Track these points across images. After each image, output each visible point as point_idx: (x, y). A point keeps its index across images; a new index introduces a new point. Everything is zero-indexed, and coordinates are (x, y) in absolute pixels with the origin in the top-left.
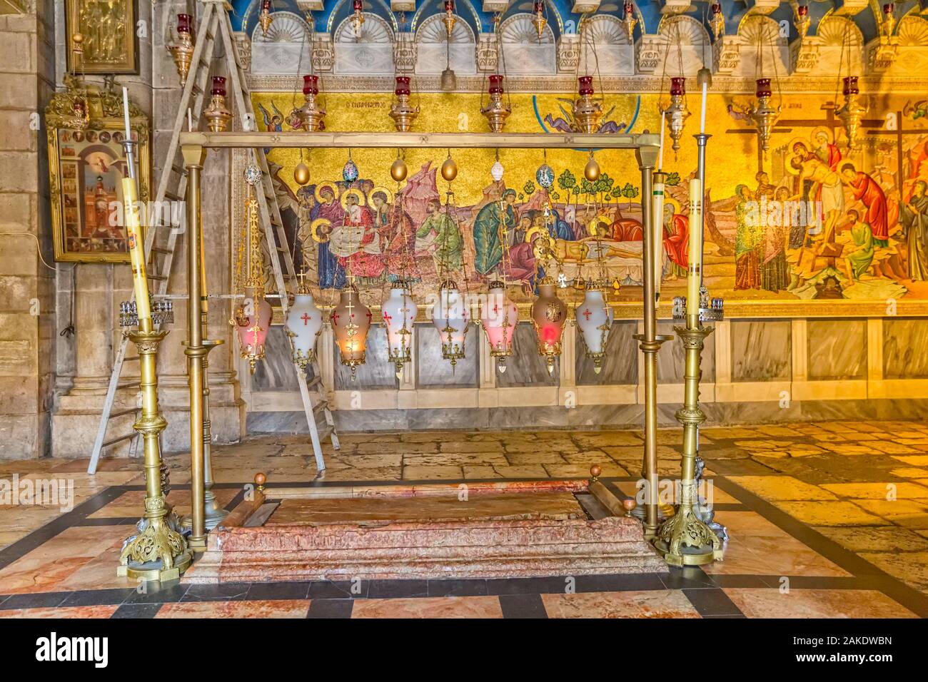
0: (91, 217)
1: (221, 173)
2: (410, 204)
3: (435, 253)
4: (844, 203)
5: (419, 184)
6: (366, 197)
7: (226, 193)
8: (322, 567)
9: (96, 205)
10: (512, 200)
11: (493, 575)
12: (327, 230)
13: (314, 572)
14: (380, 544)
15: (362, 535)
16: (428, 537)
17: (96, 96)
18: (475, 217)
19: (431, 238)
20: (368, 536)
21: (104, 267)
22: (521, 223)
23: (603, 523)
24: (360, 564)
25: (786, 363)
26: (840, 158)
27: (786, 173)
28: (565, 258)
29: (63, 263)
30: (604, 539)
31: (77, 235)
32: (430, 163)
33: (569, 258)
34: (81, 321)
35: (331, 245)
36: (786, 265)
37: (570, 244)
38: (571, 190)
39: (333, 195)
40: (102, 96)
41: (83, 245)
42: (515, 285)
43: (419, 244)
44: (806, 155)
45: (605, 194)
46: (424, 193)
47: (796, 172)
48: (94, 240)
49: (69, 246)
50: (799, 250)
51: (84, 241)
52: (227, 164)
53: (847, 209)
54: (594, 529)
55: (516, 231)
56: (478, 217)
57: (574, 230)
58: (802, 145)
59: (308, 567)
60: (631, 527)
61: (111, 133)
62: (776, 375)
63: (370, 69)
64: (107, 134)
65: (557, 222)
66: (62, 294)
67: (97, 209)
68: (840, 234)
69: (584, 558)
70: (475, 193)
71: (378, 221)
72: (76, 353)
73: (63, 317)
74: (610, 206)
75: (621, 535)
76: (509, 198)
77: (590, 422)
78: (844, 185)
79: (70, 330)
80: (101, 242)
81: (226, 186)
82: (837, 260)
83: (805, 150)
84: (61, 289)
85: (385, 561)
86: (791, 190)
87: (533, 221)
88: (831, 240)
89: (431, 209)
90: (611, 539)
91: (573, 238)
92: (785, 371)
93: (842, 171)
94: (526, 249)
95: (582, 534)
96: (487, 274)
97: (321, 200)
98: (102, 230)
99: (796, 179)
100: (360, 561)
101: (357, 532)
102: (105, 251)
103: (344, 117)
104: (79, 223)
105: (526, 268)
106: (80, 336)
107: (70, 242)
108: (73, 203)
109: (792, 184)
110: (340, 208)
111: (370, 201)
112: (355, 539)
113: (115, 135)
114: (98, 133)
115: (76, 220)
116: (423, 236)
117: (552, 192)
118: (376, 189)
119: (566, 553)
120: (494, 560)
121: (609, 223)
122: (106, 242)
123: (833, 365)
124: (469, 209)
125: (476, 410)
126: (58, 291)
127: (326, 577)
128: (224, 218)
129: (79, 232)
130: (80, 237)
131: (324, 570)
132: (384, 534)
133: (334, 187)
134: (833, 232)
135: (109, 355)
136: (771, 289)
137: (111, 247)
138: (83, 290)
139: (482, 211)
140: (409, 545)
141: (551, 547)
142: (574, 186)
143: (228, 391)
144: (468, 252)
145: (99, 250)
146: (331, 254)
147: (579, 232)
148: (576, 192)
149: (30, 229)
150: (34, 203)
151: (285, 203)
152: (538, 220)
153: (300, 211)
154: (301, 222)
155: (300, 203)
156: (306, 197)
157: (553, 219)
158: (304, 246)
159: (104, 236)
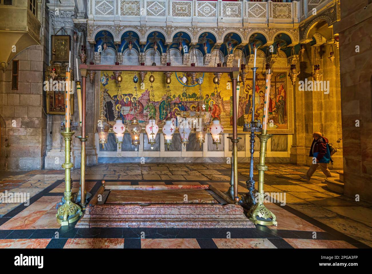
0: (57, 102)
1: (92, 91)
2: (142, 100)
3: (149, 114)
4: (260, 102)
5: (145, 95)
6: (131, 98)
7: (94, 96)
8: (127, 222)
9: (58, 98)
11: (190, 227)
12: (120, 107)
13: (124, 224)
14: (148, 213)
15: (141, 209)
16: (165, 210)
17: (59, 67)
19: (148, 110)
20: (143, 209)
21: (60, 116)
22: (172, 106)
23: (228, 207)
24: (141, 221)
25: (244, 146)
26: (259, 89)
27: (244, 93)
28: (184, 116)
29: (50, 115)
30: (229, 213)
31: (53, 107)
32: (148, 89)
34: (54, 131)
35: (121, 111)
36: (244, 119)
37: (185, 112)
38: (185, 97)
39: (122, 98)
40: (60, 67)
41: (55, 110)
44: (250, 88)
45: (194, 98)
46: (146, 97)
47: (247, 93)
48: (58, 108)
49: (51, 110)
50: (248, 115)
51: (55, 108)
52: (94, 89)
53: (261, 103)
54: (225, 209)
55: (170, 108)
56: (160, 104)
58: (248, 85)
59: (122, 222)
60: (239, 209)
61: (63, 78)
62: (241, 150)
63: (132, 63)
64: (62, 78)
66: (49, 123)
67: (59, 99)
68: (259, 110)
69: (223, 221)
70: (160, 98)
71: (134, 105)
72: (52, 140)
73: (49, 130)
74: (195, 102)
75: (235, 212)
76: (169, 99)
77: (190, 162)
78: (260, 96)
79: (51, 133)
80: (60, 109)
81: (94, 95)
82: (258, 118)
83: (249, 87)
84: (49, 122)
85: (150, 220)
86: (245, 98)
87: (175, 106)
88: (257, 112)
89: (148, 102)
90: (231, 213)
92: (243, 149)
93: (260, 92)
94: (173, 113)
95: (221, 211)
96: (162, 120)
97: (118, 99)
98: (60, 105)
99: (247, 95)
100: (141, 220)
101: (139, 208)
102: (61, 111)
103: (125, 76)
104: (54, 103)
106: (53, 135)
107: (51, 109)
108: (52, 98)
109: (246, 96)
110: (124, 101)
111: (132, 100)
112: (139, 211)
113: (64, 79)
114: (59, 78)
115: (53, 103)
116: (146, 109)
117: (180, 98)
118: (134, 96)
119: (216, 218)
120: (190, 221)
121: (195, 106)
122: (61, 109)
123: (257, 147)
124: (158, 102)
125: (159, 158)
126: (48, 123)
127: (128, 226)
128: (93, 103)
129: (54, 106)
130: (54, 107)
131: (128, 223)
132: (149, 209)
133: (122, 96)
134: (257, 110)
135: (61, 140)
136: (240, 126)
137: (62, 110)
138: (55, 122)
139: (161, 103)
140: (158, 213)
141: (210, 216)
143: (93, 151)
145: (59, 111)
146: (121, 114)
148: (187, 98)
149: (40, 105)
150: (42, 97)
151: (109, 100)
152: (176, 106)
153: (113, 102)
154: (113, 105)
155: (113, 100)
156: (115, 98)
157: (180, 105)
158: (114, 111)
159: (60, 107)
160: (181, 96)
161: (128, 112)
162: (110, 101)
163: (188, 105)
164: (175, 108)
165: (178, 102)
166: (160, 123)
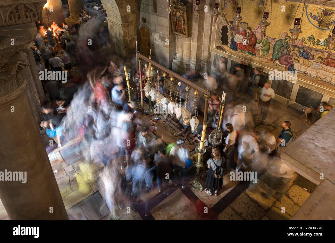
2: (257, 33)
3: (261, 49)
6: (245, 28)
7: (210, 20)
10: (289, 40)
12: (234, 34)
18: (275, 42)
19: (261, 44)
22: (290, 48)
28: (303, 64)
33: (304, 64)
35: (235, 38)
37: (306, 60)
38: (312, 42)
42: (283, 66)
43: (257, 45)
45: (325, 47)
51: (177, 30)
55: (288, 50)
56: (276, 42)
57: (309, 56)
65: (303, 52)
70: (277, 35)
71: (247, 35)
74: (326, 52)
76: (288, 39)
81: (211, 18)
91: (308, 59)
94: (290, 57)
96: (275, 60)
97: (234, 26)
105: (288, 62)
110: (238, 29)
116: (259, 43)
117: (304, 41)
118: (248, 26)
121: (324, 58)
122: (181, 31)
124: (274, 39)
139: (278, 41)
142: (313, 41)
144: (271, 52)
146: (234, 41)
147: (310, 57)
148: (314, 44)
149: (168, 26)
150: (169, 21)
151: (225, 24)
152: (296, 49)
153: (229, 27)
154: (229, 30)
155: (229, 25)
156: (231, 24)
157: (302, 50)
158: (228, 37)
159: (180, 30)
160: (306, 39)
161: (240, 40)
162: (226, 26)
163: (313, 53)
164: (294, 52)
165: (300, 46)
166: (271, 62)
